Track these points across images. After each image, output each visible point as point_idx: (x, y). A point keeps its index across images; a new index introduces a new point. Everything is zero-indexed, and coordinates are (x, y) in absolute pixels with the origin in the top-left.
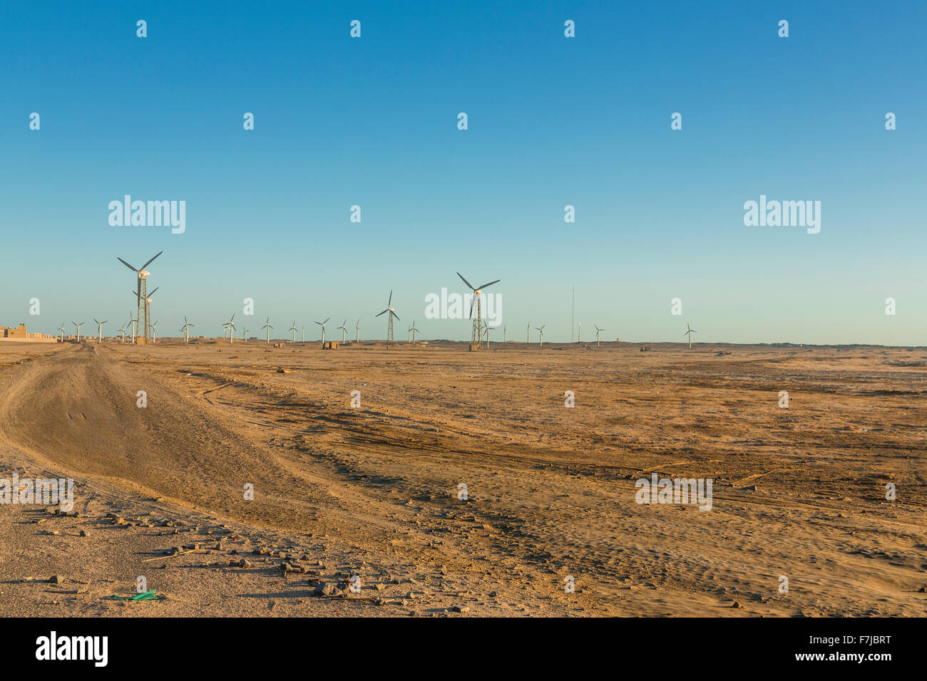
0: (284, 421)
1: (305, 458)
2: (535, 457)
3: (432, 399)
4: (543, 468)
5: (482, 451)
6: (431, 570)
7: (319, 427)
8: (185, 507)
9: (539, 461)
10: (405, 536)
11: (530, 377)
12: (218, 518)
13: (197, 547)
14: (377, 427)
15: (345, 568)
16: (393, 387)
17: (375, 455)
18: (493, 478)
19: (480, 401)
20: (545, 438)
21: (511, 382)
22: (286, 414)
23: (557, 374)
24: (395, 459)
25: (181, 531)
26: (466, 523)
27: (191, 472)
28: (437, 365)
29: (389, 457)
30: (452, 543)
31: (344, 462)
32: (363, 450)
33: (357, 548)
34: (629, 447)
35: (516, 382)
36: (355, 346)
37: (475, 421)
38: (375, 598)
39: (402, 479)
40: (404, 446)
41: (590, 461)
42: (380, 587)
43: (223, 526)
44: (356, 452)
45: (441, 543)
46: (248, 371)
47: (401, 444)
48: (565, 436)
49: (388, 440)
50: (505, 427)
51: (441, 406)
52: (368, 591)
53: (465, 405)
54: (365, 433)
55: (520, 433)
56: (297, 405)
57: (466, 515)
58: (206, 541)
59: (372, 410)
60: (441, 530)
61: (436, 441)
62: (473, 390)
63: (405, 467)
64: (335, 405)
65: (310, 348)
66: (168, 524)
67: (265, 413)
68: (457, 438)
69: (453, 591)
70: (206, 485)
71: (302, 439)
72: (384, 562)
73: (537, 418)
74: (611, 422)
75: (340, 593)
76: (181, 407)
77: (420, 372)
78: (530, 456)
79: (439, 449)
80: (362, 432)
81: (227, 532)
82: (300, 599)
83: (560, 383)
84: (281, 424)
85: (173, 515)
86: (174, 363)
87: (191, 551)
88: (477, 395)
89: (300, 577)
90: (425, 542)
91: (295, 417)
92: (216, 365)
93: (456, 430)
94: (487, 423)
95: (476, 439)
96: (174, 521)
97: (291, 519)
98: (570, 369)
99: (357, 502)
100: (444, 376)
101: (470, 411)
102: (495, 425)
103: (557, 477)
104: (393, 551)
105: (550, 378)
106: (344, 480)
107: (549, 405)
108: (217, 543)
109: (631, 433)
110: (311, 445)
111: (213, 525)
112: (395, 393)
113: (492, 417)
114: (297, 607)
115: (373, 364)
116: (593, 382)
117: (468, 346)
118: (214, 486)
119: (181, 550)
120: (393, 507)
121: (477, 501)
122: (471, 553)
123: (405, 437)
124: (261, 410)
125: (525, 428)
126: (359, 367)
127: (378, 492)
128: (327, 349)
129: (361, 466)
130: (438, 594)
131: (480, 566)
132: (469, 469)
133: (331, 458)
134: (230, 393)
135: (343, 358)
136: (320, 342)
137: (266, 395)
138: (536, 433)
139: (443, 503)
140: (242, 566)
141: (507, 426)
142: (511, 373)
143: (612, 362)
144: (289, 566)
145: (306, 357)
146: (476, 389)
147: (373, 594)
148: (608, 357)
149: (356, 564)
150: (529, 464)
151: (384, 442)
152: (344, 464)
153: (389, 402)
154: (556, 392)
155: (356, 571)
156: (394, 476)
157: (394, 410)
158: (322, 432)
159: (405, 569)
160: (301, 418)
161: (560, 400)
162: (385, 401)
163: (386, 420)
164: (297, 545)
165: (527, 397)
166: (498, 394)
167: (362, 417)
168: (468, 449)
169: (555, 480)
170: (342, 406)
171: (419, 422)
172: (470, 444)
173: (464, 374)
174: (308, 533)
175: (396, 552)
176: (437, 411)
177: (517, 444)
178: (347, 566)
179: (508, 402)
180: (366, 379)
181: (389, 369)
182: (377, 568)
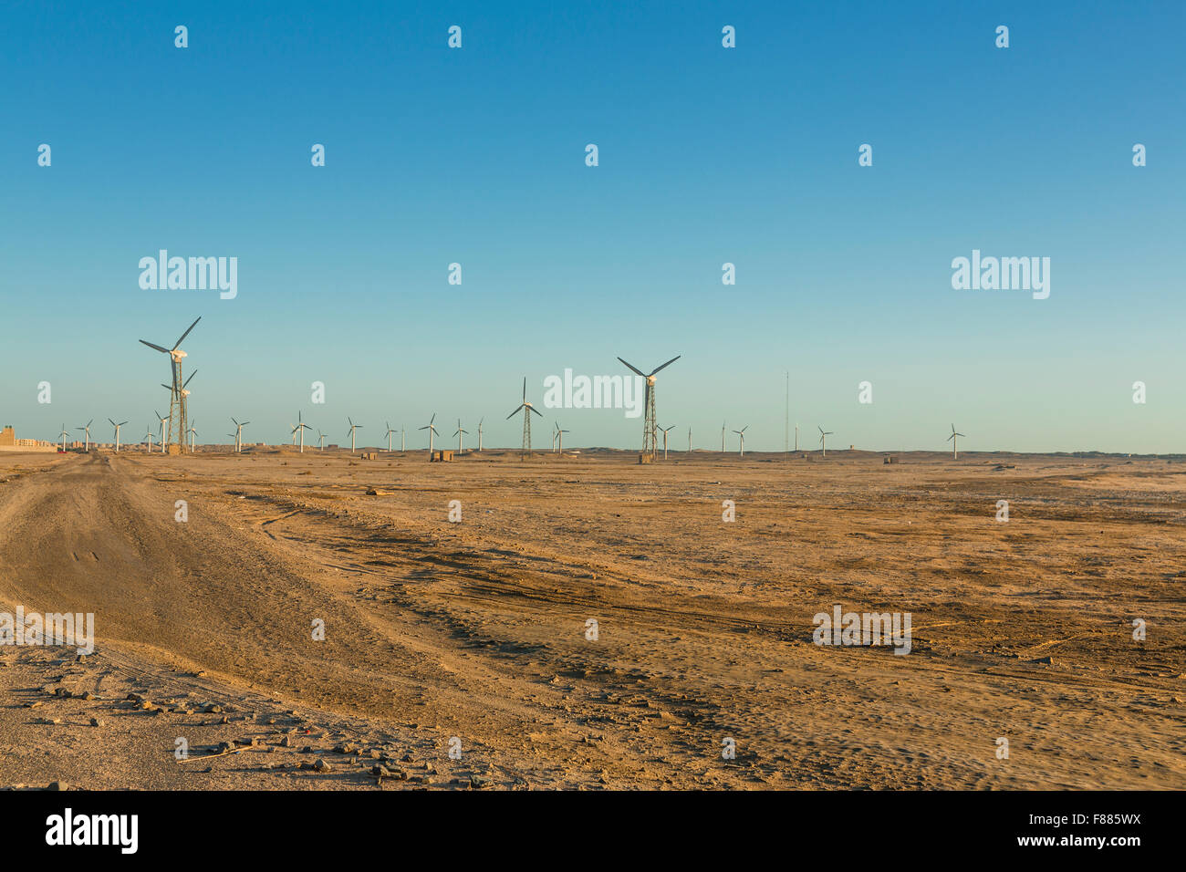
0: (376, 563)
1: (407, 615)
2: (734, 616)
3: (586, 532)
4: (745, 631)
5: (658, 606)
6: (587, 777)
7: (426, 572)
8: (238, 685)
9: (740, 621)
10: (550, 728)
12: (285, 702)
13: (255, 742)
14: (508, 571)
15: (464, 774)
16: (531, 516)
17: (505, 612)
18: (675, 645)
19: (654, 536)
20: (748, 589)
21: (699, 508)
22: (380, 554)
23: (764, 497)
24: (535, 617)
25: (231, 720)
26: (636, 710)
27: (246, 635)
28: (592, 483)
29: (526, 615)
30: (616, 738)
31: (462, 622)
32: (489, 605)
33: (481, 745)
34: (869, 602)
35: (706, 508)
36: (476, 456)
37: (648, 564)
39: (544, 647)
40: (546, 600)
43: (291, 713)
44: (479, 608)
45: (600, 738)
46: (326, 492)
47: (542, 597)
48: (777, 586)
49: (524, 590)
50: (691, 573)
51: (599, 542)
53: (633, 541)
54: (490, 581)
55: (713, 582)
56: (395, 540)
57: (635, 699)
58: (268, 733)
59: (501, 548)
60: (599, 720)
61: (592, 591)
62: (645, 520)
63: (549, 629)
64: (449, 540)
65: (413, 461)
66: (214, 710)
67: (349, 552)
68: (622, 589)
70: (267, 655)
71: (403, 590)
72: (520, 764)
73: (736, 560)
74: (842, 565)
76: (232, 544)
77: (568, 494)
78: (727, 614)
79: (597, 604)
80: (486, 579)
81: (296, 721)
83: (768, 510)
84: (372, 567)
85: (221, 697)
86: (221, 481)
87: (247, 748)
88: (651, 527)
90: (577, 737)
91: (393, 558)
92: (281, 484)
93: (621, 577)
94: (665, 567)
95: (649, 590)
96: (222, 704)
97: (387, 703)
98: (782, 489)
99: (480, 678)
100: (603, 498)
101: (641, 549)
102: (677, 569)
103: (765, 643)
104: (533, 748)
105: (754, 503)
106: (462, 648)
107: (753, 541)
108: (282, 736)
109: (873, 581)
110: (414, 598)
111: (276, 711)
112: (534, 524)
113: (672, 558)
115: (502, 483)
116: (815, 507)
117: (637, 457)
118: (278, 655)
119: (232, 746)
120: (532, 686)
121: (652, 677)
122: (643, 752)
123: (548, 587)
124: (344, 548)
125: (718, 574)
126: (482, 486)
127: (511, 665)
128: (437, 461)
129: (486, 628)
131: (656, 772)
132: (640, 632)
133: (443, 616)
134: (299, 524)
135: (461, 474)
136: (426, 451)
137: (351, 526)
138: (734, 582)
139: (602, 681)
140: (317, 770)
141: (694, 570)
142: (699, 496)
143: (842, 479)
144: (384, 770)
145: (407, 473)
146: (649, 518)
148: (836, 473)
149: (480, 768)
150: (724, 626)
151: (519, 594)
152: (462, 625)
153: (525, 537)
154: (763, 523)
155: (480, 778)
156: (533, 642)
157: (533, 548)
158: (430, 579)
159: (550, 775)
160: (400, 559)
161: (769, 534)
162: (520, 535)
163: (521, 562)
164: (396, 740)
165: (722, 529)
166: (681, 525)
167: (487, 558)
168: (638, 603)
169: (762, 648)
170: (459, 542)
171: (568, 565)
172: (641, 597)
173: (632, 497)
174: (411, 723)
175: (537, 750)
176: (594, 549)
177: (708, 597)
178: (467, 770)
179: (695, 537)
180: (492, 505)
181: (525, 490)
182: (510, 773)
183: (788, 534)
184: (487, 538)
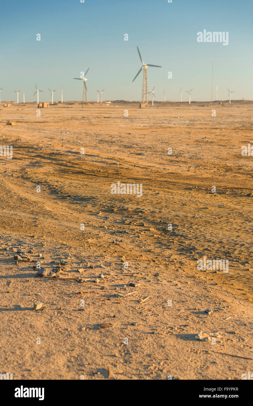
1: (28, 184)
2: (185, 182)
3: (114, 142)
4: (190, 189)
5: (149, 178)
6: (115, 259)
7: (37, 162)
9: (188, 184)
10: (98, 237)
11: (182, 126)
14: (77, 162)
15: (57, 259)
16: (87, 134)
17: (75, 182)
18: (157, 196)
19: (147, 143)
20: (192, 169)
21: (169, 130)
23: (200, 124)
24: (89, 184)
26: (138, 227)
28: (117, 118)
29: (86, 183)
30: (129, 241)
31: (55, 187)
32: (67, 178)
33: (65, 245)
35: (172, 129)
36: (60, 105)
37: (144, 157)
38: (78, 278)
39: (94, 198)
40: (95, 175)
41: (223, 184)
42: (81, 270)
44: (63, 180)
45: (121, 241)
47: (93, 174)
48: (206, 167)
49: (84, 171)
50: (165, 161)
51: (120, 147)
52: (73, 273)
53: (137, 146)
54: (68, 166)
55: (175, 166)
56: (21, 147)
57: (138, 222)
59: (73, 151)
60: (121, 232)
61: (117, 171)
62: (142, 136)
63: (96, 189)
64: (48, 147)
65: (29, 107)
68: (131, 170)
69: (129, 272)
71: (26, 171)
72: (83, 254)
73: (187, 155)
75: (54, 275)
77: (105, 123)
78: (182, 181)
79: (120, 177)
80: (66, 166)
82: (28, 279)
83: (202, 130)
88: (145, 139)
89: (27, 265)
90: (110, 241)
91: (20, 156)
93: (131, 164)
94: (152, 158)
95: (144, 170)
97: (20, 226)
98: (209, 120)
99: (64, 214)
100: (122, 125)
101: (140, 150)
102: (158, 160)
103: (200, 195)
104: (89, 246)
105: (196, 127)
106: (55, 199)
107: (194, 146)
110: (32, 175)
112: (89, 138)
113: (155, 154)
114: (26, 284)
115: (73, 118)
116: (225, 129)
117: (139, 104)
120: (89, 217)
121: (146, 212)
122: (142, 247)
123: (96, 169)
125: (178, 162)
126: (63, 120)
127: (78, 207)
128: (41, 107)
129: (66, 189)
130: (120, 275)
131: (148, 256)
133: (45, 184)
135: (52, 114)
136: (36, 102)
138: (185, 165)
139: (122, 214)
141: (166, 160)
142: (169, 124)
143: (239, 115)
144: (19, 257)
145: (26, 114)
146: (145, 135)
147: (77, 275)
148: (236, 111)
149: (64, 256)
150: (180, 187)
151: (82, 173)
152: (55, 188)
153: (84, 145)
154: (199, 137)
155: (64, 260)
156: (89, 196)
157: (88, 150)
158: (39, 166)
159: (97, 259)
160: (24, 156)
161: (203, 142)
162: (82, 144)
163: (83, 157)
164: (25, 243)
165: (180, 140)
166: (160, 138)
167: (66, 155)
168: (139, 177)
169: (198, 197)
170: (52, 148)
171: (106, 158)
172: (141, 173)
173: (136, 125)
174: (32, 235)
175: (91, 247)
176: (118, 150)
177: (173, 173)
178: (58, 257)
179: (167, 144)
180: (68, 129)
181: (84, 121)
182: (79, 258)
183: (212, 142)
184: (66, 146)
